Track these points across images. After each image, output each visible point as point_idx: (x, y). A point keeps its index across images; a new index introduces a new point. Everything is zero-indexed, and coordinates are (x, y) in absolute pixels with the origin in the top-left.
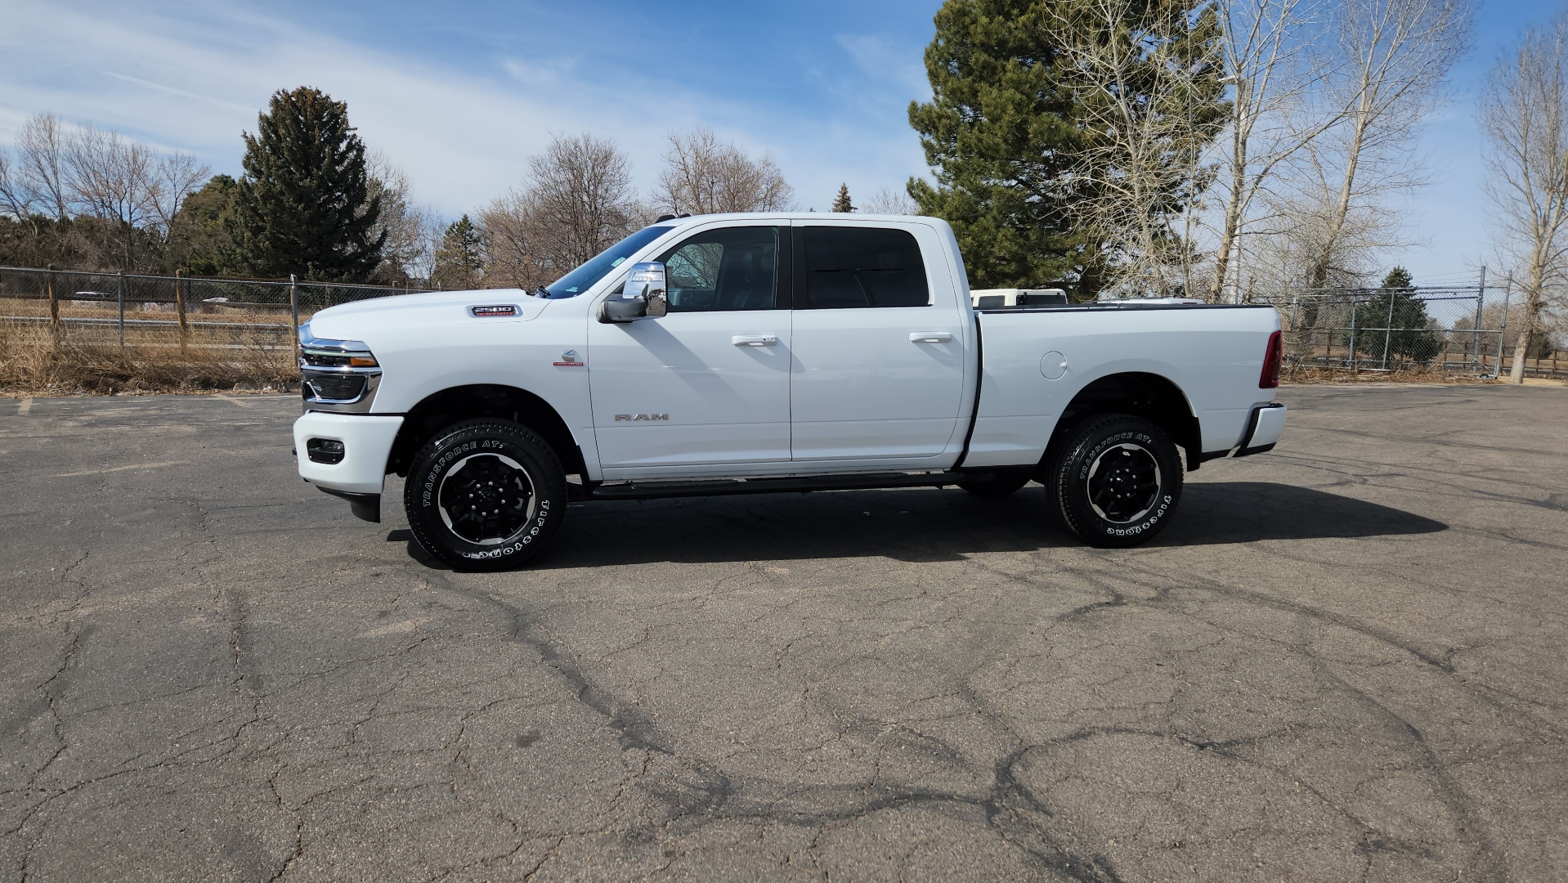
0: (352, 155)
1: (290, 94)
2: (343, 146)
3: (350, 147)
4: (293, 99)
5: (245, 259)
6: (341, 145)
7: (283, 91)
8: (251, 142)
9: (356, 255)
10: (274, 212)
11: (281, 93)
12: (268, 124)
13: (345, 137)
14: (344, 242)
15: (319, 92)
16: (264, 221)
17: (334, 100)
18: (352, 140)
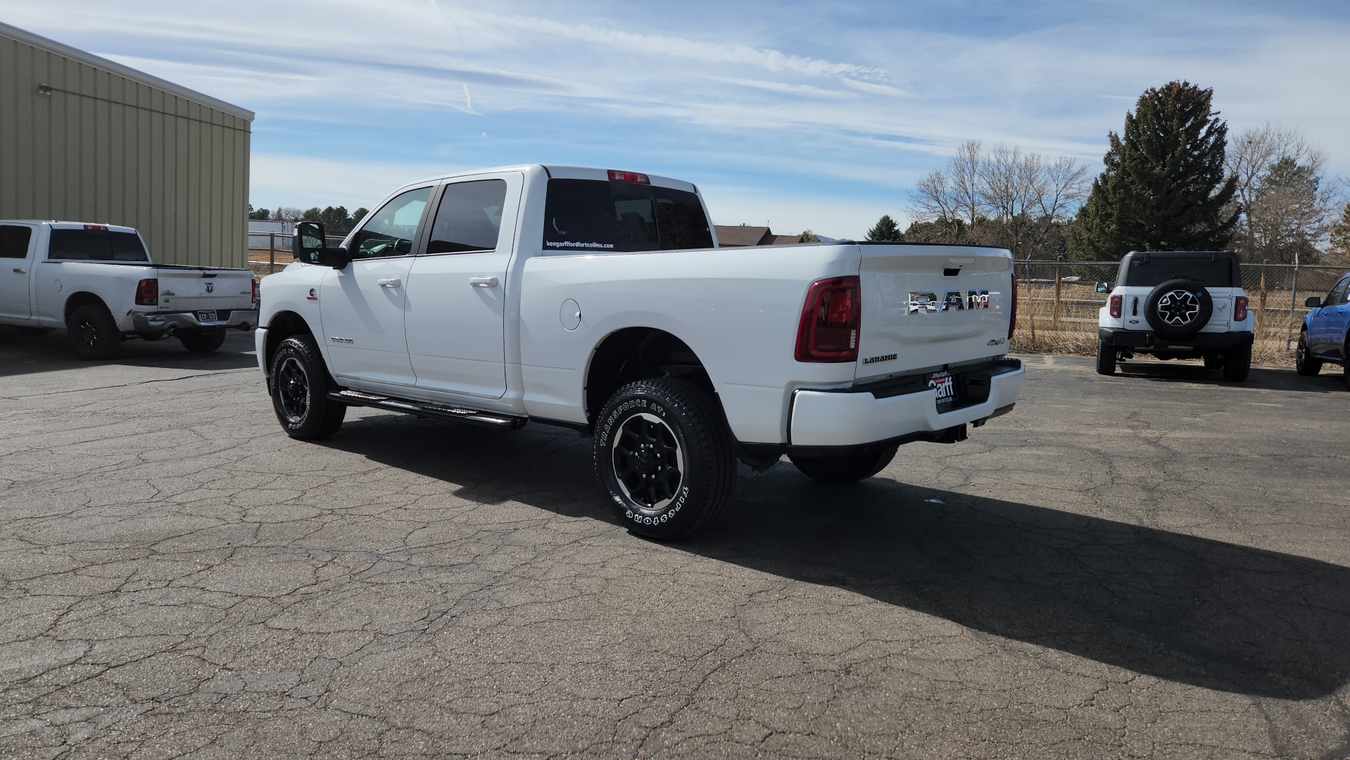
0: (1212, 139)
1: (1157, 90)
2: (1203, 132)
3: (1209, 133)
4: (1160, 95)
5: (1091, 243)
6: (1201, 131)
7: (1151, 90)
8: (1114, 139)
9: (1205, 235)
10: (1122, 200)
11: (1149, 91)
12: (1132, 123)
13: (1205, 122)
14: (1192, 222)
15: (1186, 84)
16: (1112, 209)
17: (1201, 88)
18: (1213, 124)
